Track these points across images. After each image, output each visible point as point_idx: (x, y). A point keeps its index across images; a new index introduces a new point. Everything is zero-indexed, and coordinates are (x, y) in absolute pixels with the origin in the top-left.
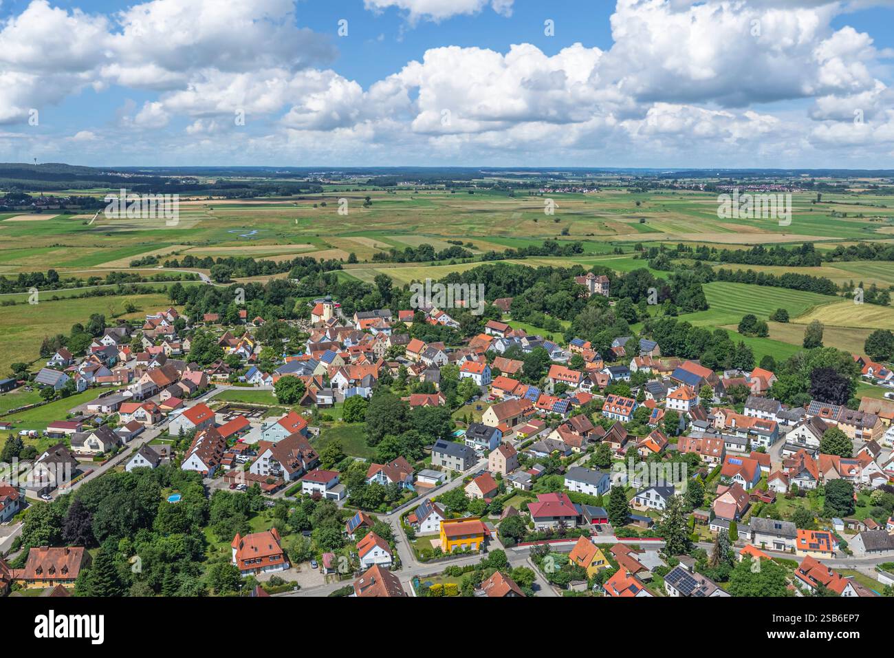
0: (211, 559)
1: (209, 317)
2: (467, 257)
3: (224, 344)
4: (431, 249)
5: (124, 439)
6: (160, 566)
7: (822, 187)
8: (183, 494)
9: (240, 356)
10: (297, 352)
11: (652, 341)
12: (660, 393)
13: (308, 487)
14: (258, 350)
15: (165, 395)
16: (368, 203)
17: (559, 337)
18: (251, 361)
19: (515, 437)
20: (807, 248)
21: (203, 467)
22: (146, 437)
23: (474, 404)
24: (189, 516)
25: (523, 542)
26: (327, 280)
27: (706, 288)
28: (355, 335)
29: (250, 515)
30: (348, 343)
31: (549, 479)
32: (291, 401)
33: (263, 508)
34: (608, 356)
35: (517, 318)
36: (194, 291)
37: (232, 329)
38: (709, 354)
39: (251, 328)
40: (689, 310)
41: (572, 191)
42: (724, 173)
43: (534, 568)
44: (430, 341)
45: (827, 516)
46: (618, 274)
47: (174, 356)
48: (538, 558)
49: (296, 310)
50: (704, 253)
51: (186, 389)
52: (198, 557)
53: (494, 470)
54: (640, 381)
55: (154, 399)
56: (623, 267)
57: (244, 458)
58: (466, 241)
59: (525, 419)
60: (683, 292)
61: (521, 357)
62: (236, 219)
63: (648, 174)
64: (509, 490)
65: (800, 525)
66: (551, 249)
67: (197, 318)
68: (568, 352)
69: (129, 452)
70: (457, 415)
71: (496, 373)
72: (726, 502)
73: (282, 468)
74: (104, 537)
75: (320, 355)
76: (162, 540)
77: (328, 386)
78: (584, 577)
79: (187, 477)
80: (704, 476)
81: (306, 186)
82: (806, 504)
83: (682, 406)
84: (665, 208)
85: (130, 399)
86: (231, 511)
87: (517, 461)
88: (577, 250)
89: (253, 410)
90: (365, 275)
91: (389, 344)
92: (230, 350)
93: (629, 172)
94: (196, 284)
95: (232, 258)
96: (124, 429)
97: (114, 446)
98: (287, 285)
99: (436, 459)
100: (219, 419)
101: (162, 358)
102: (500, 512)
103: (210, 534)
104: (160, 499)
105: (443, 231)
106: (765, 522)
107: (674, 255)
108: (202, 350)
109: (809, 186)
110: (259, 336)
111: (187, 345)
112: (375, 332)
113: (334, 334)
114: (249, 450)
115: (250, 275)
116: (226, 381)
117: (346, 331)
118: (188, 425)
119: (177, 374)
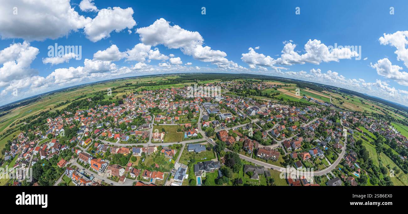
0: (56, 169)
1: (29, 131)
2: (69, 102)
3: (35, 134)
4: (63, 103)
5: (28, 161)
6: (50, 176)
7: (114, 81)
8: (44, 163)
9: (39, 135)
10: (48, 129)
11: (100, 105)
12: (103, 111)
13: (63, 149)
14: (41, 132)
15: (30, 149)
16: (50, 98)
17: (87, 109)
18: (41, 135)
19: (88, 125)
20: (114, 88)
21: (44, 157)
22: (32, 158)
23: (80, 123)
24: (48, 166)
25: (96, 137)
26: (47, 114)
27: (104, 96)
28: (56, 122)
29: (57, 159)
30: (56, 124)
31: (95, 128)
32: (52, 138)
33: (58, 157)
34: (95, 109)
35: (80, 109)
36: (24, 127)
37: (35, 131)
38: (107, 104)
39: (38, 129)
40: (103, 99)
41: (83, 88)
42: (102, 81)
43: (99, 140)
44: (69, 117)
45: (126, 116)
46: (92, 98)
47: (27, 141)
48: (99, 138)
49: (44, 122)
50: (102, 92)
51: (33, 146)
52: (54, 170)
53: (87, 131)
54: (100, 110)
55: (28, 151)
56: (93, 96)
57: (50, 151)
58: (68, 100)
59: (88, 122)
60: (101, 97)
61: (83, 114)
62: (26, 109)
63: (93, 83)
64: (90, 132)
65: (124, 118)
66: (82, 97)
67: (27, 132)
68: (89, 110)
69: (30, 163)
70: (78, 126)
71: (81, 118)
72: (116, 119)
73: (57, 149)
74: (38, 179)
75: (52, 128)
76: (47, 172)
77: (56, 132)
78: (105, 137)
79: (43, 160)
80: (112, 118)
81: (38, 98)
82: (123, 115)
83: (106, 111)
84: (96, 87)
85: (24, 153)
86: (54, 160)
87: (89, 128)
88: (86, 96)
89: (46, 143)
90: (54, 111)
91: (62, 121)
92: (36, 135)
93: (90, 83)
94: (24, 125)
95: (29, 117)
96: (27, 159)
97: (27, 163)
98: (41, 118)
99: (79, 134)
100: (41, 147)
101: (25, 143)
102: (91, 136)
103: (53, 166)
104: (41, 167)
105: (64, 99)
106: (120, 119)
107: (99, 93)
108: (31, 137)
109: (112, 81)
110: (40, 130)
111: (28, 138)
112: (59, 120)
113: (53, 123)
114: (50, 150)
115: (33, 119)
116: (39, 141)
117: (55, 122)
118: (37, 152)
119: (29, 144)
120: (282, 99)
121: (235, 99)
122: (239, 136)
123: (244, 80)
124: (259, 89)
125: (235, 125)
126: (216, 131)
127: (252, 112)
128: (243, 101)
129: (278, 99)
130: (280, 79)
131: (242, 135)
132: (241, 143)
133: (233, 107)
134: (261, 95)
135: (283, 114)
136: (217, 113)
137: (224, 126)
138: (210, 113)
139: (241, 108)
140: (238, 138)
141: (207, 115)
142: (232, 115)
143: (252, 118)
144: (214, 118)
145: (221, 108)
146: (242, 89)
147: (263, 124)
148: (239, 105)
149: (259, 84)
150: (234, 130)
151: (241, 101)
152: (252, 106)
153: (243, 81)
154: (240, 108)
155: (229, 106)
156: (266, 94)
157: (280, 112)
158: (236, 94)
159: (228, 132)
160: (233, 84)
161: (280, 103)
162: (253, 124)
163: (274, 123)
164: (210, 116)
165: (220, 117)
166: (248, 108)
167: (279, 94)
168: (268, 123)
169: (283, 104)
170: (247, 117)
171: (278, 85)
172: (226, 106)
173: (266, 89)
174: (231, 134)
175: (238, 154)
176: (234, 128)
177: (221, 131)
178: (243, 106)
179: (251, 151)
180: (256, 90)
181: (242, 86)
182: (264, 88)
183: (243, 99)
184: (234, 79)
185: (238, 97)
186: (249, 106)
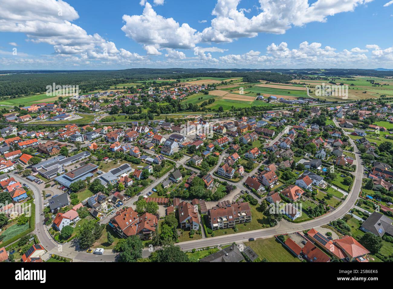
120: (221, 109)
121: (128, 128)
122: (161, 204)
123: (140, 84)
124: (175, 98)
125: (144, 185)
126: (104, 220)
127: (172, 147)
128: (147, 130)
129: (214, 110)
130: (211, 72)
131: (166, 199)
132: (172, 218)
133: (127, 148)
134: (180, 110)
135: (228, 134)
136: (90, 175)
137: (121, 198)
138: (68, 184)
139: (147, 146)
140: (161, 211)
141: (60, 192)
142: (132, 167)
143: (176, 158)
144: (87, 190)
145: (99, 160)
146: (138, 105)
147: (199, 162)
148: (140, 141)
149: (173, 89)
150: (146, 197)
151: (143, 130)
152: (168, 136)
153: (137, 86)
154: (144, 146)
155: (119, 147)
156: (190, 105)
157: (222, 133)
158: (126, 117)
159: (134, 208)
160: (115, 95)
161: (218, 116)
162: (181, 168)
163: (217, 153)
164: (73, 190)
165: (104, 183)
166: (161, 142)
167: (214, 100)
168: (208, 157)
169: (224, 117)
170: (165, 159)
171: (208, 85)
172: (111, 150)
173: (189, 95)
174: (144, 210)
175: (175, 245)
176: (145, 194)
177: (118, 214)
178: (149, 139)
179: (197, 226)
180: (169, 102)
181: (136, 99)
182: (184, 95)
183: (145, 125)
184: (115, 83)
185: (133, 124)
186: (161, 137)
